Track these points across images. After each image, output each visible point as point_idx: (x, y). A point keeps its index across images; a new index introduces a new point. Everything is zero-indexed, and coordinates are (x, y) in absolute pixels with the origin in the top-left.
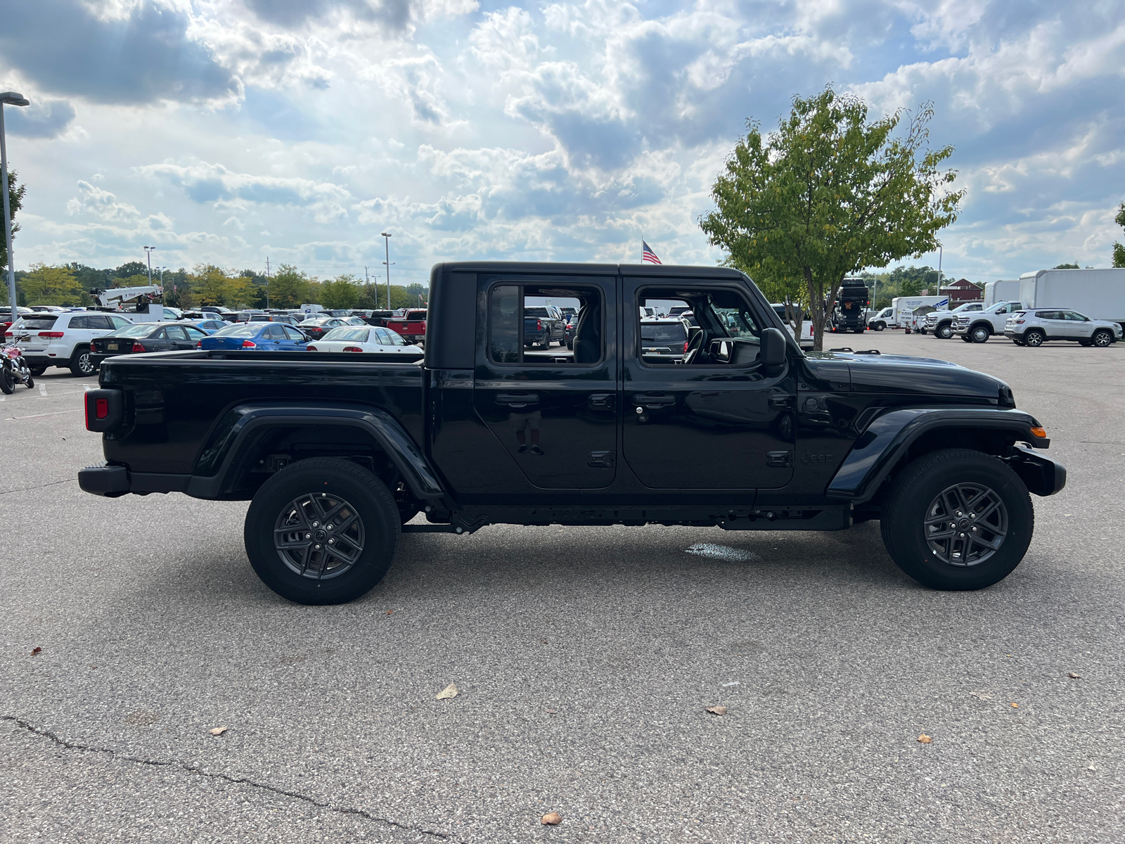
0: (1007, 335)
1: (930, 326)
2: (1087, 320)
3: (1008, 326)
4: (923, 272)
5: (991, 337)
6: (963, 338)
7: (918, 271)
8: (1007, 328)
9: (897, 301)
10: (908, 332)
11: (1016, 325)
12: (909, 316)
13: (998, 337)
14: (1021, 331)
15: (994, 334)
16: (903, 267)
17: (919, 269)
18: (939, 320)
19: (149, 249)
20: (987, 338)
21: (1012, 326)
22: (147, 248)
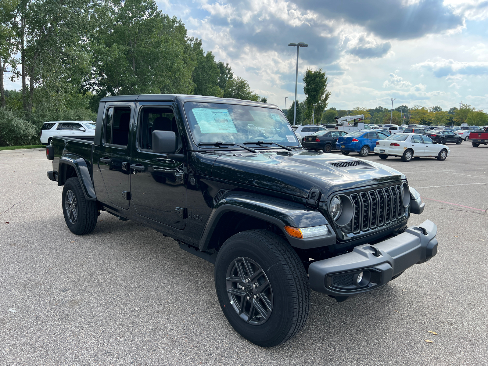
19: (393, 100)
22: (392, 99)
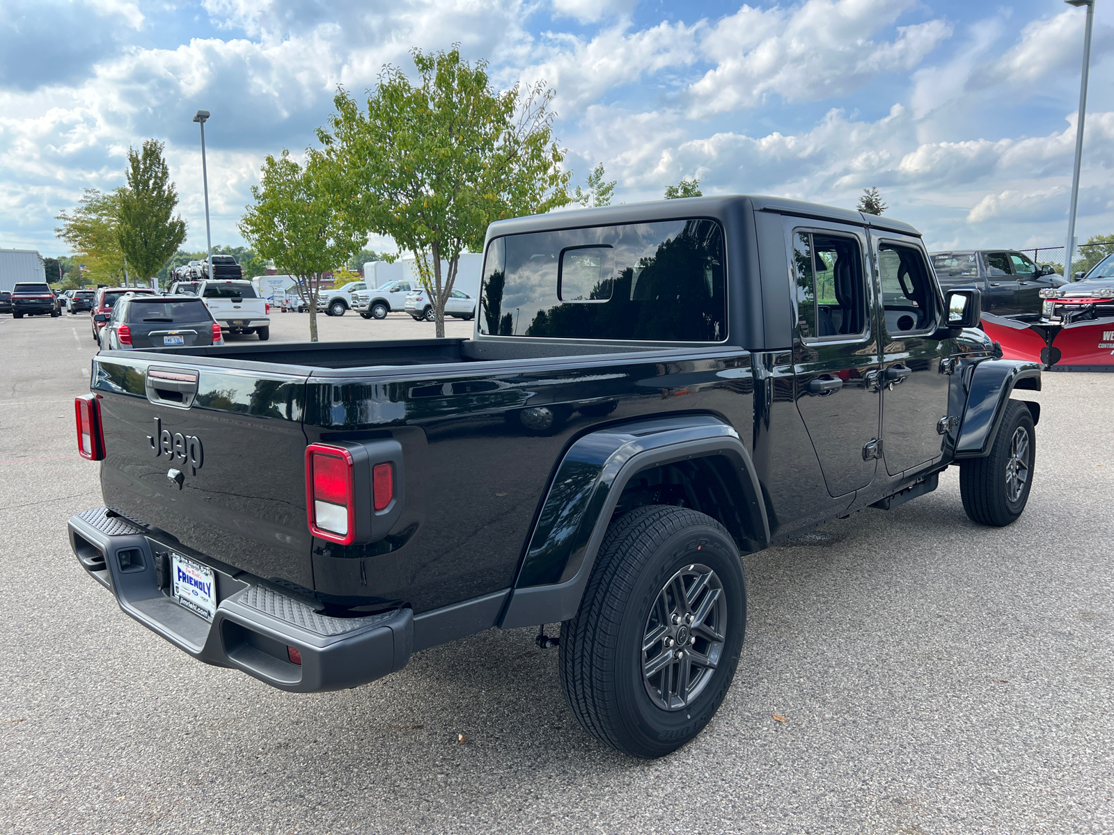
0: (408, 312)
1: (322, 304)
2: (468, 297)
3: (407, 303)
4: (239, 252)
5: (388, 313)
6: (362, 315)
7: (234, 251)
8: (407, 305)
9: (259, 280)
10: (284, 311)
11: (416, 302)
12: (282, 295)
13: (400, 313)
14: (421, 308)
15: (390, 311)
16: (219, 247)
17: (236, 249)
18: (330, 298)
20: (386, 315)
21: (412, 303)
